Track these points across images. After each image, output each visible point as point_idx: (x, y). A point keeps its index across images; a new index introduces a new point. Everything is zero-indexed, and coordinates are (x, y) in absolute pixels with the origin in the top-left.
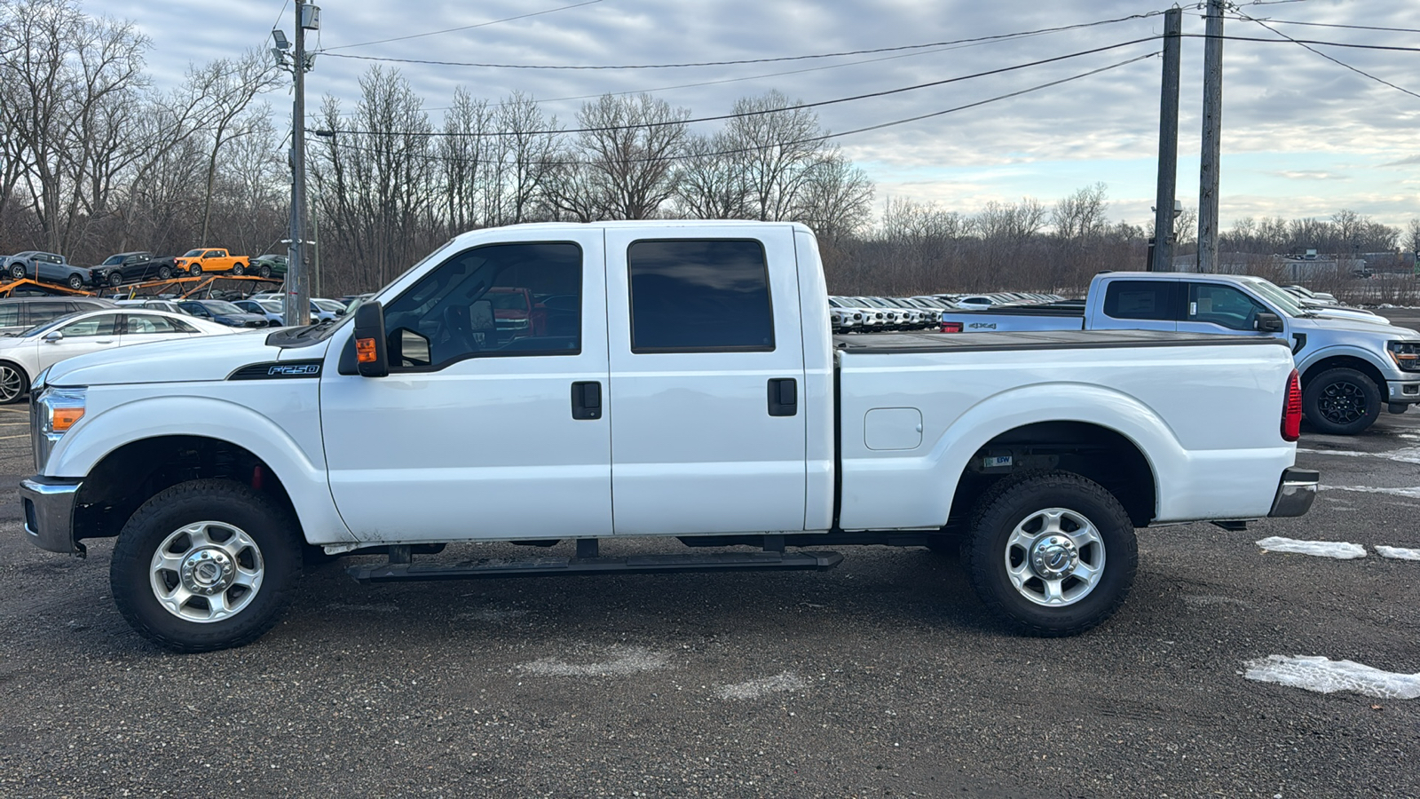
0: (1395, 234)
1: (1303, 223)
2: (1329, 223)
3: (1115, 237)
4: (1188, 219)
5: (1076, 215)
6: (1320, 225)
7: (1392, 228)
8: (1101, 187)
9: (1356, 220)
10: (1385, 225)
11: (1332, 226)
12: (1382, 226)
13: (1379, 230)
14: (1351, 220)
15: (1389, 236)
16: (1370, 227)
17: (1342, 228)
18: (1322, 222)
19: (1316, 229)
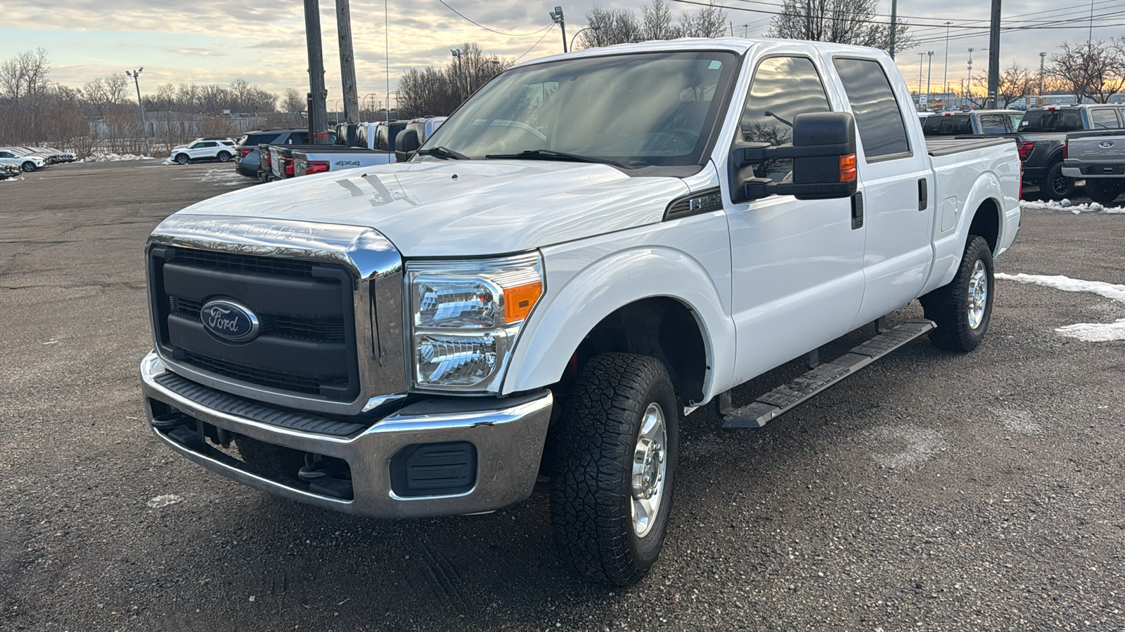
0: (275, 99)
1: (210, 89)
2: (229, 89)
3: (58, 97)
4: (119, 83)
5: (20, 77)
6: (222, 91)
7: (272, 94)
8: (42, 53)
9: (248, 87)
10: (268, 92)
11: (231, 92)
12: (266, 93)
13: (265, 96)
14: (244, 87)
15: (271, 100)
16: (258, 94)
17: (239, 94)
18: (224, 89)
19: (220, 94)
